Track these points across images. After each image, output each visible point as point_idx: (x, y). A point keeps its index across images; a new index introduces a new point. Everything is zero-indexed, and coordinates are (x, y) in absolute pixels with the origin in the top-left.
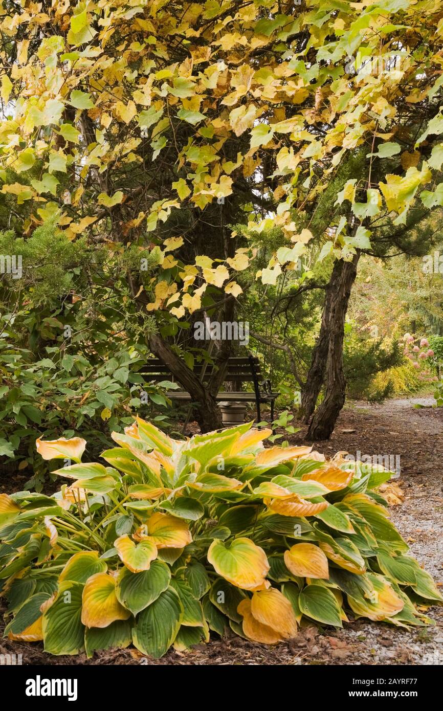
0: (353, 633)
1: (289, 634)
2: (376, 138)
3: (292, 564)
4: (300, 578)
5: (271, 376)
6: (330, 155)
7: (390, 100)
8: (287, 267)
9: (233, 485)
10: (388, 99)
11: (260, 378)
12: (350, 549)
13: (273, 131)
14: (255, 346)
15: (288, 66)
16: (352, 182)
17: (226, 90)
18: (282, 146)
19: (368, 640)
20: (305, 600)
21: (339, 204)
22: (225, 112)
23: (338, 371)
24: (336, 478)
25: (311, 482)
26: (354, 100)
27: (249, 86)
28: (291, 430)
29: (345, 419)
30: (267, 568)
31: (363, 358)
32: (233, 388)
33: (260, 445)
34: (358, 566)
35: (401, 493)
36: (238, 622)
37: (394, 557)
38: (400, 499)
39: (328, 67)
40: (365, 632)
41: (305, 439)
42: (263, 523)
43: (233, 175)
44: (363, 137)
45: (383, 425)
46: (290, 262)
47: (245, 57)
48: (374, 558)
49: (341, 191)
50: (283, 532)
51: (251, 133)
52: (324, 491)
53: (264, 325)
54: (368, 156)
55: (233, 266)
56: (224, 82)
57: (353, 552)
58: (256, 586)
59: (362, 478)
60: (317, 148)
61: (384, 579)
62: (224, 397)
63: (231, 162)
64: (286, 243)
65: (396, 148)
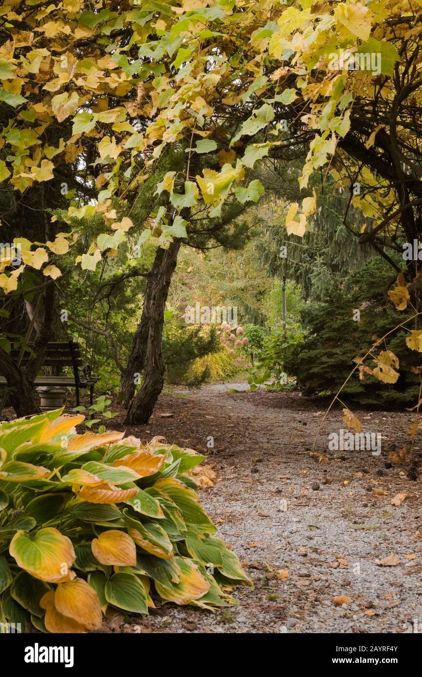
0: (159, 619)
1: (93, 625)
2: (194, 134)
3: (99, 552)
4: (107, 566)
5: (93, 361)
6: (151, 148)
7: (208, 100)
8: (108, 254)
9: (41, 473)
10: (206, 99)
11: (80, 363)
12: (159, 534)
13: (95, 120)
14: (77, 331)
15: (111, 59)
16: (171, 174)
17: (48, 76)
18: (104, 135)
19: (173, 625)
20: (111, 590)
21: (158, 194)
22: (47, 98)
23: (157, 357)
24: (148, 463)
25: (123, 468)
26: (174, 98)
27: (72, 74)
28: (108, 415)
29: (164, 403)
30: (72, 557)
31: (183, 345)
32: (53, 372)
33: (73, 431)
34: (166, 551)
35: (213, 475)
36: (40, 616)
37: (202, 540)
38: (212, 481)
39: (150, 64)
40: (171, 616)
41: (124, 424)
42: (72, 511)
43: (54, 160)
44: (182, 133)
45: (200, 409)
46: (110, 249)
47: (69, 46)
48: (183, 542)
49: (161, 182)
50: (92, 520)
51: (73, 120)
52: (134, 477)
53: (86, 310)
54: (187, 150)
55: (53, 250)
56: (47, 68)
57: (162, 537)
58: (60, 577)
59: (173, 462)
60: (138, 140)
61: (192, 563)
62: (43, 382)
63: (52, 147)
64: (107, 230)
65: (212, 146)
